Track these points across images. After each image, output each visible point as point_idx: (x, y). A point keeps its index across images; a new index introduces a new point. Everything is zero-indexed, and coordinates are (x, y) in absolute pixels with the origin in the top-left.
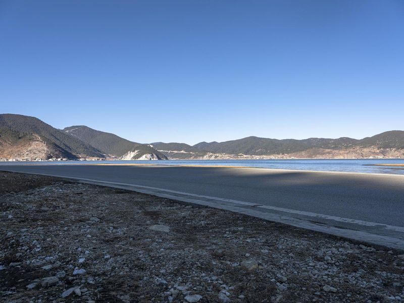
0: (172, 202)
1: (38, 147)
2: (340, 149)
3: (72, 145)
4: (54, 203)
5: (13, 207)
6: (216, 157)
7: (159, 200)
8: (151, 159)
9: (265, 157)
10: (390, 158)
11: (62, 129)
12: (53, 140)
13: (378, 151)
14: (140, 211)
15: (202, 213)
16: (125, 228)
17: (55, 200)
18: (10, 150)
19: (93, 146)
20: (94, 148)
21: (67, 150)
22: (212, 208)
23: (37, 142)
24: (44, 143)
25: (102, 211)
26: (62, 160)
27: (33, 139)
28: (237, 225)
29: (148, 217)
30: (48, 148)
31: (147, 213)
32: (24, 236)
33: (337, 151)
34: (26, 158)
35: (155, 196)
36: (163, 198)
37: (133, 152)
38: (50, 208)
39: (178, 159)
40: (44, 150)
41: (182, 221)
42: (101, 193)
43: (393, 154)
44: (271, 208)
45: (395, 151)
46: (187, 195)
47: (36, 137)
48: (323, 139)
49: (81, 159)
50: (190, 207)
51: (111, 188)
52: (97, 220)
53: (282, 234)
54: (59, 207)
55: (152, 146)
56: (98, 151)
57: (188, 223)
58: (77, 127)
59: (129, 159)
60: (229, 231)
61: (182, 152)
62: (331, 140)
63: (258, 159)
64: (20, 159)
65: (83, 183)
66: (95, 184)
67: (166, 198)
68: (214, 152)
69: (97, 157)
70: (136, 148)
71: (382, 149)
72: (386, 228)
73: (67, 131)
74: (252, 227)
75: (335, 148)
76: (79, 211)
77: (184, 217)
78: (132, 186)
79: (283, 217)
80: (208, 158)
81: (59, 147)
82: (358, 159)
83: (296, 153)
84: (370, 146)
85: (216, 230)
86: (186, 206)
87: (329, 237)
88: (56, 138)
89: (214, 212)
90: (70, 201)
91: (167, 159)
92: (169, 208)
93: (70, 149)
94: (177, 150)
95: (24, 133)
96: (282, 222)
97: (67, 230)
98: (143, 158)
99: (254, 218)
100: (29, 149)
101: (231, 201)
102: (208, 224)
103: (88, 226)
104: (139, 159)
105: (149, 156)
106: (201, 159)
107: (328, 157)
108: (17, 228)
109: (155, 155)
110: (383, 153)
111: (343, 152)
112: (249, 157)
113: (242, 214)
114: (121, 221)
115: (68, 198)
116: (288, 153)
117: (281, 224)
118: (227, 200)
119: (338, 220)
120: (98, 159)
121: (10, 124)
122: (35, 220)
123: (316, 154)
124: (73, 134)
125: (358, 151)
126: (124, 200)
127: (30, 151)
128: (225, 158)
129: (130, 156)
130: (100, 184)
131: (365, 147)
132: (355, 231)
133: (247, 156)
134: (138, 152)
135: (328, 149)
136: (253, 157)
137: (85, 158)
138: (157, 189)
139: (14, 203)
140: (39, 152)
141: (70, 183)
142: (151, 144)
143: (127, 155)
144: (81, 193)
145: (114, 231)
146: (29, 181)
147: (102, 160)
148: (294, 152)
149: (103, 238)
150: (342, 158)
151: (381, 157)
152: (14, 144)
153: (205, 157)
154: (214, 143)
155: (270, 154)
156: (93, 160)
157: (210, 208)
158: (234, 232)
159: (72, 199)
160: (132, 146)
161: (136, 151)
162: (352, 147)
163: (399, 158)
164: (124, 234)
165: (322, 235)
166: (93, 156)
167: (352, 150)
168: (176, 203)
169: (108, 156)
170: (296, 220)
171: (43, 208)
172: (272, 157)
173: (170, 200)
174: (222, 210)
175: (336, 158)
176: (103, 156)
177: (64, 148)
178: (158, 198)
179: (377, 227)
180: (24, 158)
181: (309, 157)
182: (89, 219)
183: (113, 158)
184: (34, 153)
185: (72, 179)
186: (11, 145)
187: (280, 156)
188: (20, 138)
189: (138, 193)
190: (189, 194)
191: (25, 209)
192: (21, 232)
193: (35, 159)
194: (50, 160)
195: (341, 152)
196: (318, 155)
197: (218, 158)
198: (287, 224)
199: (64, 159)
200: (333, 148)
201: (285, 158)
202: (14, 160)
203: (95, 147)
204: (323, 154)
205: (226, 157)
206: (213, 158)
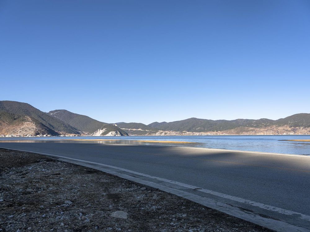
0: (130, 183)
1: (29, 126)
2: (261, 127)
3: (55, 125)
4: (37, 185)
5: (4, 190)
6: (166, 133)
7: (120, 181)
8: (115, 135)
9: (203, 134)
10: (299, 134)
11: (48, 112)
12: (41, 121)
13: (290, 129)
14: (105, 194)
15: (154, 198)
16: (92, 214)
17: (38, 182)
18: (7, 128)
19: (71, 125)
20: (71, 127)
21: (51, 128)
22: (162, 191)
23: (28, 122)
24: (34, 123)
25: (74, 193)
26: (47, 136)
27: (25, 119)
28: (181, 211)
29: (111, 200)
30: (36, 127)
31: (110, 196)
32: (10, 223)
33: (258, 129)
34: (19, 134)
35: (117, 177)
36: (123, 179)
37: (102, 130)
38: (33, 189)
39: (136, 135)
40: (33, 129)
41: (138, 206)
42: (75, 172)
43: (302, 131)
44: (209, 192)
45: (303, 129)
46: (142, 176)
47: (27, 118)
48: (247, 120)
49: (62, 136)
50: (144, 188)
51: (84, 167)
52: (70, 203)
53: (217, 223)
54: (41, 188)
55: (116, 125)
56: (75, 129)
57: (142, 208)
58: (59, 110)
59: (99, 135)
60: (175, 218)
61: (140, 129)
62: (253, 120)
63: (198, 135)
64: (15, 136)
65: (61, 162)
66: (72, 162)
67: (126, 179)
68: (164, 130)
69: (74, 134)
70: (105, 127)
71: (293, 127)
72: (301, 218)
73: (51, 114)
74: (193, 214)
75: (257, 126)
76: (56, 193)
77: (139, 201)
78: (100, 166)
79: (219, 203)
80: (159, 135)
81: (45, 126)
82: (274, 135)
83: (227, 131)
84: (284, 125)
85: (165, 216)
86: (141, 187)
87: (256, 227)
88: (43, 119)
89: (163, 195)
90: (50, 182)
91: (128, 135)
92: (128, 189)
93: (54, 128)
94: (136, 128)
95: (18, 115)
96: (217, 209)
97: (45, 218)
98: (110, 134)
99: (195, 203)
100: (22, 127)
101: (177, 183)
102: (158, 209)
103: (62, 213)
104: (106, 135)
105: (114, 133)
106: (154, 135)
107: (252, 133)
108: (6, 214)
109: (118, 132)
110: (294, 130)
111: (263, 129)
112: (190, 134)
113: (185, 199)
114: (89, 205)
115: (48, 180)
116: (221, 131)
117: (216, 211)
118: (173, 183)
119: (262, 207)
120: (74, 136)
121: (7, 108)
122: (20, 204)
123: (242, 131)
124: (56, 116)
125: (274, 129)
126: (92, 181)
127: (23, 129)
128: (172, 135)
129: (99, 133)
130: (75, 163)
131: (280, 126)
132: (276, 221)
133: (189, 133)
134: (106, 130)
135: (252, 127)
136: (194, 134)
137: (65, 134)
138: (119, 168)
139: (5, 185)
140: (30, 130)
141: (52, 160)
142: (116, 124)
143: (97, 132)
144: (59, 174)
145: (83, 217)
146: (19, 159)
147: (78, 136)
148: (225, 130)
149: (73, 226)
150: (262, 134)
151: (292, 133)
152: (10, 123)
153: (157, 133)
154: (164, 122)
155: (207, 131)
156: (71, 136)
157: (160, 191)
158: (179, 219)
159: (52, 180)
160: (101, 125)
161: (104, 129)
162: (270, 126)
163: (306, 134)
164: (91, 221)
165: (250, 224)
166: (71, 133)
167: (270, 128)
168: (134, 184)
169: (83, 133)
170: (228, 206)
171: (28, 190)
172: (209, 134)
173: (129, 181)
174: (169, 194)
175: (257, 134)
176: (79, 133)
177: (49, 126)
178: (119, 178)
179: (295, 216)
180: (17, 135)
181: (237, 133)
182: (64, 202)
183: (86, 134)
184: (26, 131)
185: (53, 157)
186: (8, 125)
187: (214, 133)
188: (15, 119)
189: (104, 173)
190: (144, 175)
191: (14, 191)
192: (8, 219)
193: (26, 136)
194: (38, 136)
195: (262, 130)
196: (244, 132)
197: (167, 134)
198: (221, 211)
199: (48, 135)
200: (255, 127)
201: (219, 135)
202: (10, 136)
203: (73, 126)
204: (248, 131)
205: (174, 133)
206: (163, 134)
